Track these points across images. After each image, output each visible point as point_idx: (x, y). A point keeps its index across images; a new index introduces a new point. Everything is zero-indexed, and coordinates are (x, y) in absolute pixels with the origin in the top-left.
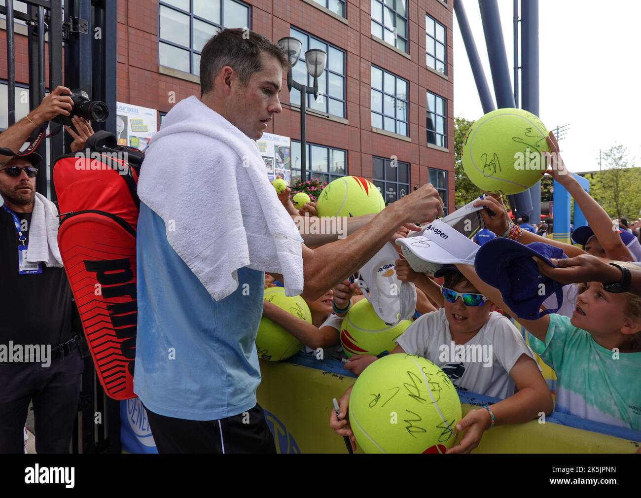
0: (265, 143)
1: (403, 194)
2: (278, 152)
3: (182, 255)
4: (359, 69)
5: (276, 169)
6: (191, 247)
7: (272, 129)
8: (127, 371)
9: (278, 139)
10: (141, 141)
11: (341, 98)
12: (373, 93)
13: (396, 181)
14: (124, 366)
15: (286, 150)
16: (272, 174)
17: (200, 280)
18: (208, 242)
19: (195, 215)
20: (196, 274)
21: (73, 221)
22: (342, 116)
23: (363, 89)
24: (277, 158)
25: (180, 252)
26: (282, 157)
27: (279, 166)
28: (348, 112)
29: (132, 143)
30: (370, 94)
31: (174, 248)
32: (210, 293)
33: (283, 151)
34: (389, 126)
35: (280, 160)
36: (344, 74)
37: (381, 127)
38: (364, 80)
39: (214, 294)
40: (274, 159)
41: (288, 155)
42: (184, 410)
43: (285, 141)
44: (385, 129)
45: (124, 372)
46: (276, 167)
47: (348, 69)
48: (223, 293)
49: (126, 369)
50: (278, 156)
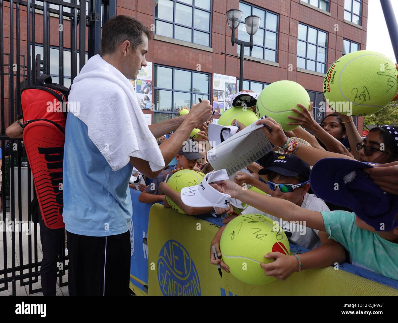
0: (219, 81)
1: (319, 116)
2: (227, 87)
3: (97, 144)
4: (289, 27)
5: (226, 98)
6: (102, 140)
7: (224, 72)
8: (59, 212)
9: (228, 78)
10: (143, 82)
11: (274, 48)
12: (299, 43)
13: (315, 107)
14: (57, 209)
15: (233, 86)
16: (223, 102)
17: (106, 159)
18: (111, 138)
19: (104, 123)
20: (104, 156)
21: (33, 125)
22: (274, 61)
23: (292, 41)
24: (227, 91)
25: (96, 143)
26: (230, 90)
27: (228, 96)
28: (279, 58)
29: (138, 83)
30: (296, 44)
31: (92, 140)
32: (111, 167)
33: (231, 86)
34: (311, 66)
35: (229, 92)
36: (277, 31)
37: (304, 68)
38: (293, 34)
39: (113, 167)
40: (225, 91)
41: (234, 89)
42: (88, 231)
43: (232, 79)
44: (308, 68)
45: (57, 212)
46: (226, 97)
47: (281, 27)
48: (118, 167)
49: (58, 211)
50: (227, 90)
